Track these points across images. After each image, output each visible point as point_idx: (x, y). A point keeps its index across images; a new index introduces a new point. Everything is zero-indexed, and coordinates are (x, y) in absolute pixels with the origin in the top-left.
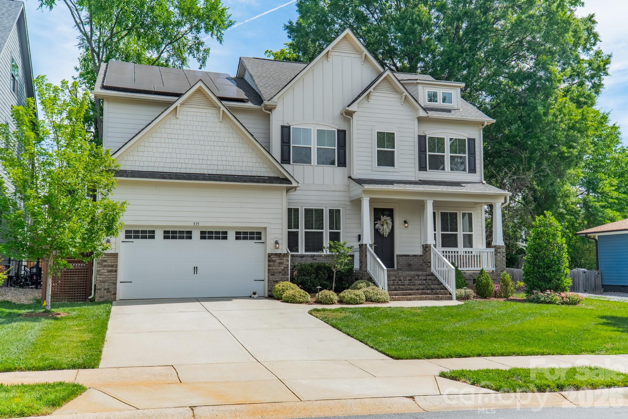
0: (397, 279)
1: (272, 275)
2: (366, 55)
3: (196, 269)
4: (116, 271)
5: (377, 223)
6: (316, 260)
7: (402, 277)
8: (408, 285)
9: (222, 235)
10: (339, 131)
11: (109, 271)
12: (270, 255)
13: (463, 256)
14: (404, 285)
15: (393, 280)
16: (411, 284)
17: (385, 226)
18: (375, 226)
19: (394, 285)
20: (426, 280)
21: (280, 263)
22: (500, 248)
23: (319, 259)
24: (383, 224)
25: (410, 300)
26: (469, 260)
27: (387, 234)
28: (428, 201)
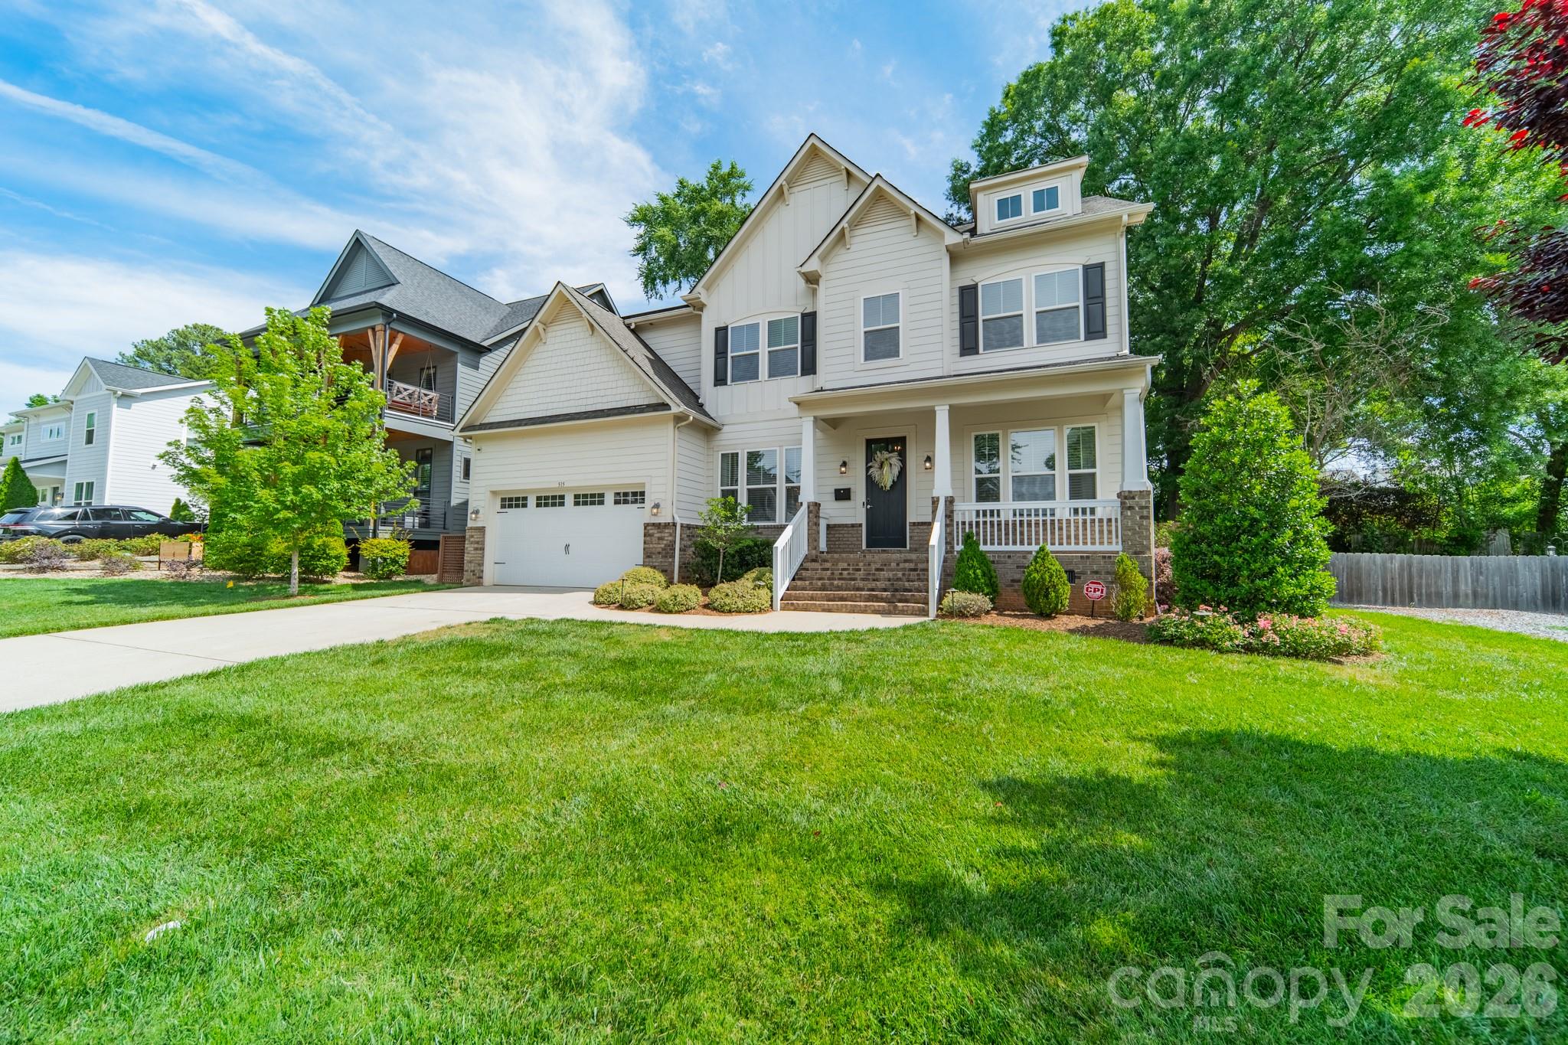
0: (851, 567)
1: (649, 557)
2: (846, 169)
3: (567, 546)
4: (483, 549)
5: (871, 467)
6: (761, 533)
7: (861, 564)
8: (863, 579)
9: (596, 499)
10: (804, 315)
11: (476, 549)
12: (646, 526)
13: (1068, 521)
15: (842, 569)
16: (871, 577)
17: (886, 468)
18: (867, 471)
20: (915, 570)
21: (660, 539)
22: (1133, 498)
23: (765, 532)
24: (881, 466)
25: (830, 611)
26: (1085, 529)
27: (889, 484)
28: (936, 408)
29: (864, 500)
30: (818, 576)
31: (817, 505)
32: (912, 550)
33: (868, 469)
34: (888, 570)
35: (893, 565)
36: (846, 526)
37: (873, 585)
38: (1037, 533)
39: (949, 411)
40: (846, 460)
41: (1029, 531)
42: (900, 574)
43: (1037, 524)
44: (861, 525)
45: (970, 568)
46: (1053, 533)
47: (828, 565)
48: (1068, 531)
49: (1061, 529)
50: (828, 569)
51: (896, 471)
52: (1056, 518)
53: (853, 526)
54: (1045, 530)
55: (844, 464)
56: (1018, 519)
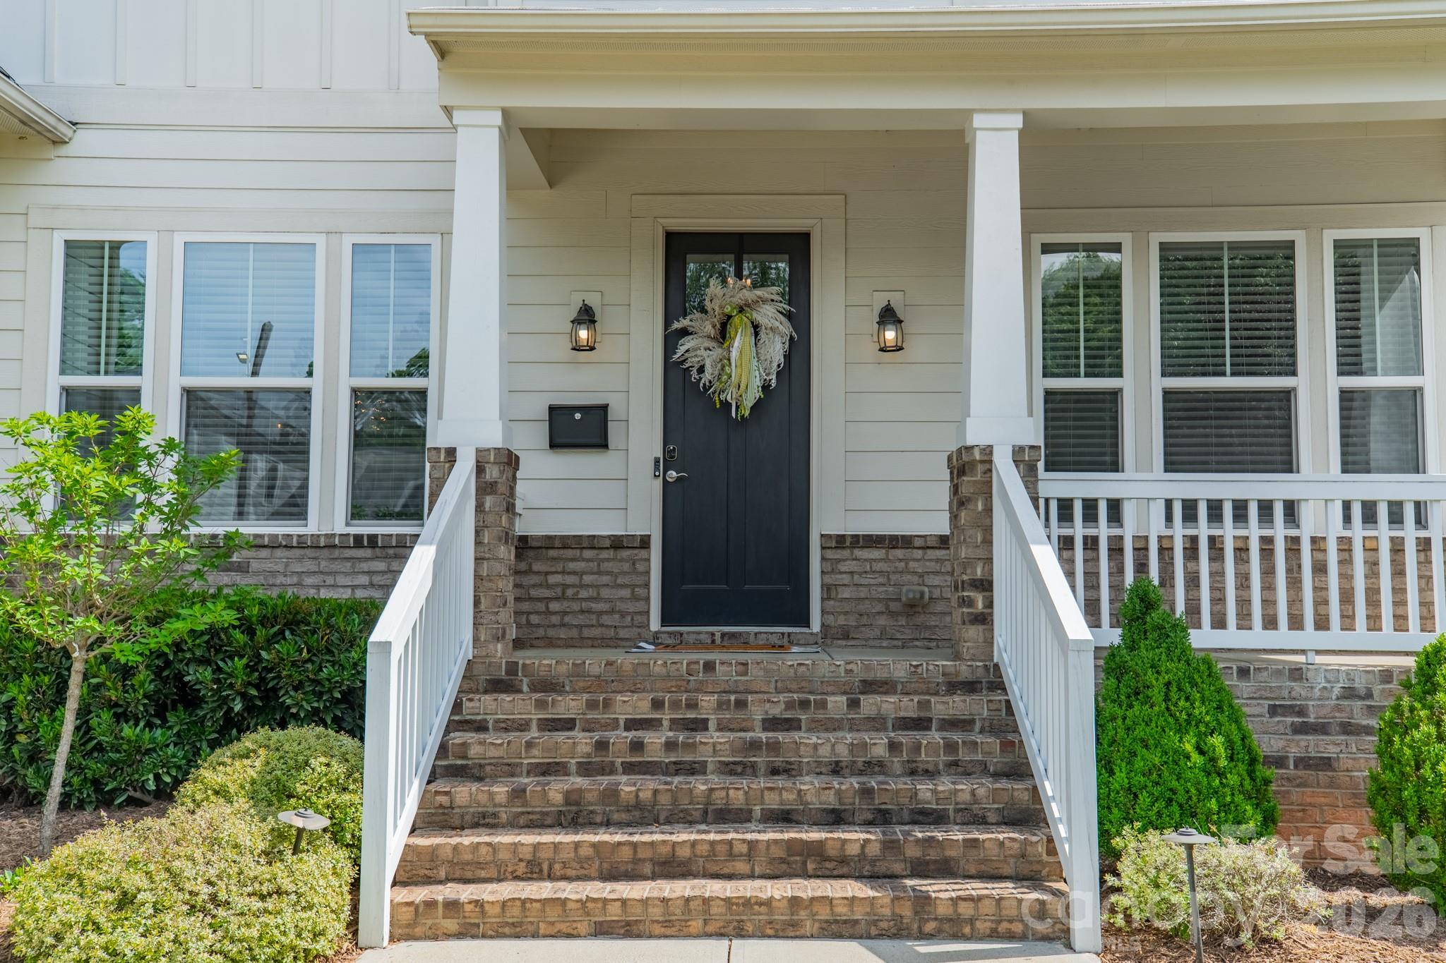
0: (666, 716)
5: (685, 332)
7: (708, 701)
8: (729, 769)
14: (695, 769)
15: (632, 725)
16: (760, 759)
17: (740, 341)
18: (670, 345)
19: (608, 769)
23: (261, 562)
24: (723, 334)
25: (627, 928)
26: (1399, 572)
27: (752, 395)
28: (979, 121)
29: (656, 449)
30: (537, 756)
31: (510, 461)
32: (833, 636)
33: (672, 339)
34: (816, 726)
35: (837, 703)
36: (591, 543)
37: (781, 793)
38: (1243, 582)
39: (1022, 133)
40: (594, 301)
41: (1217, 576)
42: (878, 746)
43: (1242, 551)
44: (645, 542)
45: (1181, 731)
46: (1294, 582)
47: (569, 706)
48: (1346, 577)
49: (1320, 569)
50: (569, 725)
51: (776, 350)
52: (1306, 532)
53: (617, 543)
54: (1268, 572)
55: (586, 316)
56: (1179, 531)
